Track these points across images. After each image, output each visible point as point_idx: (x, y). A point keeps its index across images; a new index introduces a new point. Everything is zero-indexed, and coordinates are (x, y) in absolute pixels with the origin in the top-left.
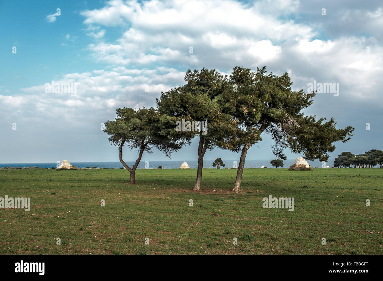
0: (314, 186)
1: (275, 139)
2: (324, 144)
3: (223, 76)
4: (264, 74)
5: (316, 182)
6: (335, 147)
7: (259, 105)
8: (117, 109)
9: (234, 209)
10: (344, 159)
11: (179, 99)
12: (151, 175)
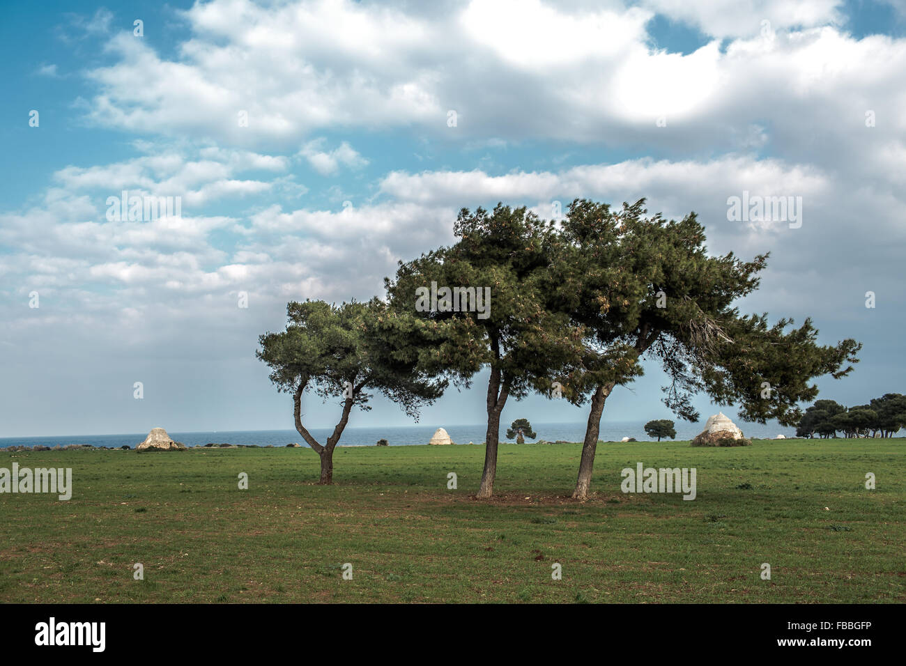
0: (763, 483)
1: (670, 370)
2: (790, 382)
3: (544, 222)
4: (642, 218)
5: (766, 474)
6: (818, 388)
7: (636, 289)
8: (289, 304)
9: (584, 543)
10: (820, 417)
11: (443, 276)
12: (364, 462)
